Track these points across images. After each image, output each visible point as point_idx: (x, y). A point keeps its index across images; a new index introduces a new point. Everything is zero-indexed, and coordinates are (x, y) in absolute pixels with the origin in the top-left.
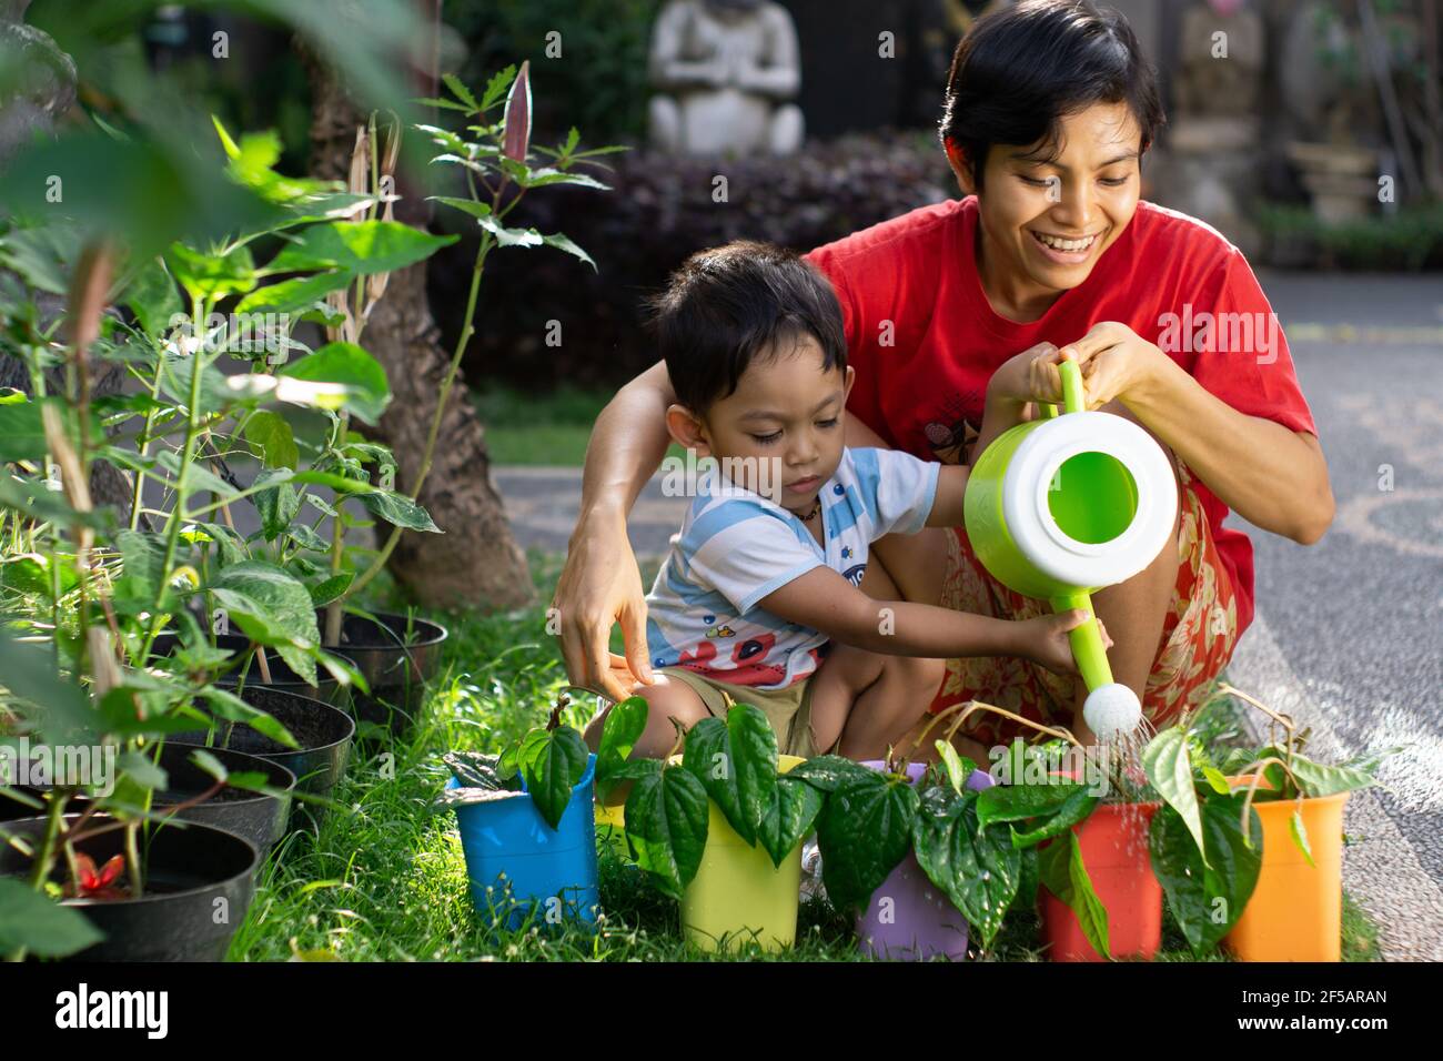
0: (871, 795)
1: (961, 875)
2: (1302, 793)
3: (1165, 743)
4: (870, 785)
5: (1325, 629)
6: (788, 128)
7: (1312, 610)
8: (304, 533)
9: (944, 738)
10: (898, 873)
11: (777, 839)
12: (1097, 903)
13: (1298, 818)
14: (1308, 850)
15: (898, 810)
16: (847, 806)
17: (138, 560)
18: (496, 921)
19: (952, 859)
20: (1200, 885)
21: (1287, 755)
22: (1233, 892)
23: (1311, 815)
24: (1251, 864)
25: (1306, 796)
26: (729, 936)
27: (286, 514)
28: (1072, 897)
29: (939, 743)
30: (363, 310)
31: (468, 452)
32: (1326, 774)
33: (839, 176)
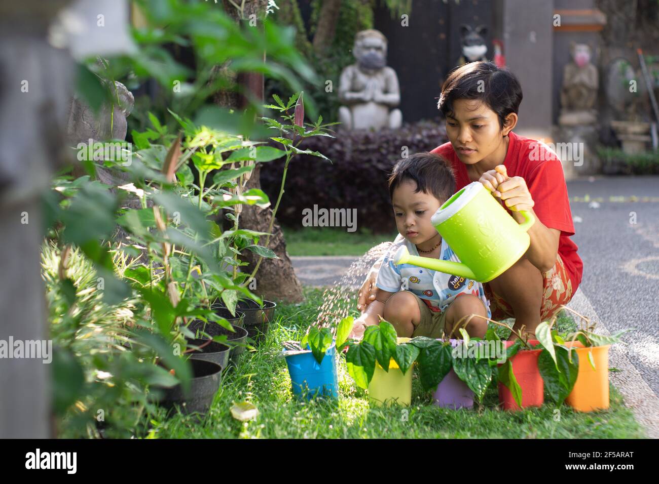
0: (437, 349)
1: (470, 376)
2: (592, 345)
3: (543, 327)
4: (436, 346)
5: (614, 305)
6: (396, 117)
7: (610, 299)
8: (229, 259)
9: (462, 328)
10: (448, 377)
11: (404, 364)
12: (518, 387)
13: (590, 354)
14: (594, 365)
15: (446, 353)
16: (428, 353)
17: (177, 267)
18: (304, 395)
19: (467, 370)
20: (557, 379)
21: (587, 332)
22: (569, 381)
23: (596, 353)
24: (575, 369)
25: (594, 346)
26: (387, 401)
27: (222, 254)
28: (510, 384)
29: (461, 330)
30: (243, 184)
31: (278, 243)
32: (601, 338)
33: (418, 137)
